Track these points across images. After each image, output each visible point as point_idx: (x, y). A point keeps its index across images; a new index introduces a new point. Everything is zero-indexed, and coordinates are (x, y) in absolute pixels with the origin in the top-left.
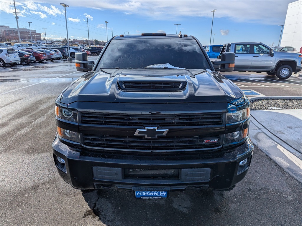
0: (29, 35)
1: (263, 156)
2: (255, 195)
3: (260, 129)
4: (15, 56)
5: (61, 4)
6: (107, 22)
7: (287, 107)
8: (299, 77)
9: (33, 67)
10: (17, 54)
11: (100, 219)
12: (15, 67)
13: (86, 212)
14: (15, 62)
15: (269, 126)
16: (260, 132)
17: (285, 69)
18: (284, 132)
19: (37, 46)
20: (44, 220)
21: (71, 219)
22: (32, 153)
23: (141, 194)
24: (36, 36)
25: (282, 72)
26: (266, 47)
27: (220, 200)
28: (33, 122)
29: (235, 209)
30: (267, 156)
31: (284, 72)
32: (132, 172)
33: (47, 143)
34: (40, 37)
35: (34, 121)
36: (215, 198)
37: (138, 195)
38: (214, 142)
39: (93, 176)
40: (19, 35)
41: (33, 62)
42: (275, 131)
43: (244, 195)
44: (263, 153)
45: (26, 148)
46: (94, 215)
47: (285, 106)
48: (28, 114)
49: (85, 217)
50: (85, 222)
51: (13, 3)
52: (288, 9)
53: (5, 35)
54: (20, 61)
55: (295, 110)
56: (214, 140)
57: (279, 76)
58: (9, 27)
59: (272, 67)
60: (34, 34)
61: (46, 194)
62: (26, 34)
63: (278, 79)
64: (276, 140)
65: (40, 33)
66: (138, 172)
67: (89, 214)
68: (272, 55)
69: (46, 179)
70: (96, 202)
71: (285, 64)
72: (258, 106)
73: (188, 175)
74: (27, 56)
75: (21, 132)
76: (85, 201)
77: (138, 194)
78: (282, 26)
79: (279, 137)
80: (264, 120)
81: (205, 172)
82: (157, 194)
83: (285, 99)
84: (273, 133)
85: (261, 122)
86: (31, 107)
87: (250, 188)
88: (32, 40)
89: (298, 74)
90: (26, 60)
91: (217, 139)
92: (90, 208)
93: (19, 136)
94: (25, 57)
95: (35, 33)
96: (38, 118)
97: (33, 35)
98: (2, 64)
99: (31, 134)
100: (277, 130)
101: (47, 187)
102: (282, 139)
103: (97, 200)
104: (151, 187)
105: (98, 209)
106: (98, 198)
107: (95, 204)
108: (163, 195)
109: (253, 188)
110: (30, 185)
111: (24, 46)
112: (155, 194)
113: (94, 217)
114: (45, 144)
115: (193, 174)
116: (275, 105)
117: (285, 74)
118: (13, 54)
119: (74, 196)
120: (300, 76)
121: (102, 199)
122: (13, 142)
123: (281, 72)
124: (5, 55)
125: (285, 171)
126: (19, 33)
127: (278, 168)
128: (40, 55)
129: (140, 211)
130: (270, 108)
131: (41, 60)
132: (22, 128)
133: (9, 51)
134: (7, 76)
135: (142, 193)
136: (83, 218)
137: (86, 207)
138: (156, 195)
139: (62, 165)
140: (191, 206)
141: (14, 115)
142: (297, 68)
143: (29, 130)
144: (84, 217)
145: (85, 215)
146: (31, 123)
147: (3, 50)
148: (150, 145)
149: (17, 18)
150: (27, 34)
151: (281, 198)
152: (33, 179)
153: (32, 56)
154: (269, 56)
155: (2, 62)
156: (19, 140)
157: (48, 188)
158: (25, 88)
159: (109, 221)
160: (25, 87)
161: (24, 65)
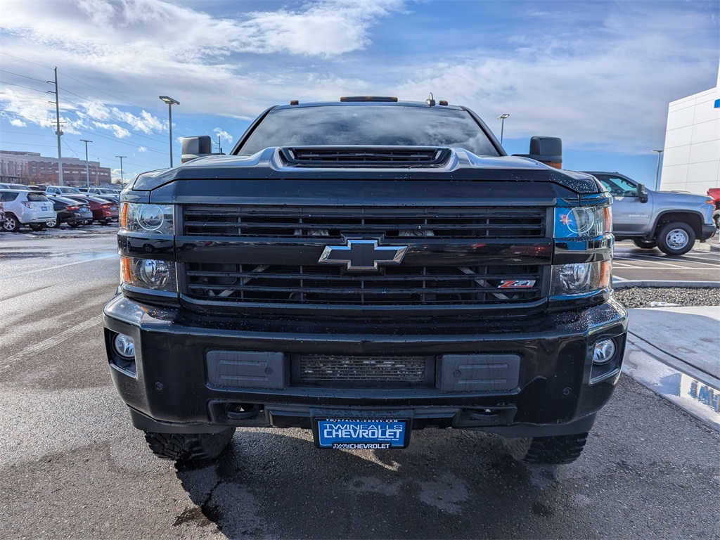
0: (82, 172)
1: (647, 396)
2: (640, 476)
3: (633, 343)
4: (44, 208)
5: (161, 98)
7: (693, 302)
8: (711, 251)
9: (85, 232)
10: (50, 204)
11: (220, 528)
12: (42, 233)
13: (184, 513)
14: (44, 220)
15: (654, 338)
16: (633, 350)
17: (677, 232)
18: (693, 349)
19: (99, 194)
20: (64, 531)
21: (140, 529)
22: (54, 388)
23: (334, 430)
24: (100, 175)
25: (672, 237)
26: (628, 182)
27: (547, 488)
28: (68, 328)
29: (588, 506)
30: (660, 396)
31: (675, 238)
32: (310, 373)
33: (96, 368)
34: (109, 176)
35: (71, 327)
36: (534, 483)
37: (326, 436)
38: (524, 286)
39: (206, 378)
40: (60, 172)
41: (87, 224)
42: (670, 347)
43: (610, 476)
44: (648, 391)
45: (43, 379)
46: (204, 518)
47: (688, 300)
48: (56, 314)
49: (180, 523)
50: (178, 535)
51: (55, 101)
52: (667, 132)
53: (27, 171)
54: (55, 219)
55: (713, 307)
56: (525, 282)
57: (664, 248)
58: (39, 155)
59: (646, 227)
60: (94, 171)
61: (79, 473)
62: (76, 170)
63: (664, 254)
64: (675, 365)
65: (109, 169)
66: (327, 374)
67: (192, 518)
68: (643, 199)
69: (84, 442)
70: (212, 490)
71: (678, 221)
72: (623, 300)
73: (459, 371)
74: (73, 208)
75: (37, 347)
76: (182, 489)
77: (325, 431)
78: (660, 152)
79: (684, 360)
80: (641, 327)
81: (506, 366)
82: (378, 434)
83: (687, 288)
84: (668, 352)
85: (635, 330)
86: (67, 302)
87: (623, 461)
88: (88, 182)
89: (709, 246)
90: (70, 217)
91: (534, 279)
92: (196, 504)
93: (29, 354)
94: (68, 210)
95: (99, 168)
96: (82, 321)
97: (93, 173)
98: (13, 226)
99: (60, 351)
100: (676, 346)
101: (84, 459)
102: (692, 363)
103: (215, 487)
104: (360, 408)
105: (217, 507)
106: (219, 483)
107: (210, 495)
108: (395, 438)
109: (631, 462)
110: (39, 453)
111: (69, 191)
112: (373, 434)
113: (203, 524)
114: (91, 370)
115: (472, 369)
116: (663, 298)
117: (679, 242)
118: (41, 204)
119: (155, 477)
120: (713, 249)
121: (230, 484)
122: (11, 366)
123: (669, 238)
124: (23, 205)
125: (710, 427)
126: (60, 167)
127: (690, 420)
128: (105, 207)
129: (332, 512)
130: (653, 304)
131: (104, 218)
132: (39, 341)
133: (32, 196)
134: (19, 248)
135: (337, 431)
136: (175, 525)
137: (185, 501)
138: (376, 436)
139: (127, 361)
140: (470, 499)
141: (23, 315)
142: (704, 229)
143: (55, 343)
144: (178, 524)
145: (180, 521)
146: (62, 330)
147: (18, 194)
148: (360, 292)
149: (59, 133)
150: (78, 170)
151: (709, 483)
152: (49, 440)
153: (84, 210)
154: (636, 201)
155: (12, 220)
156: (27, 362)
157: (88, 460)
158: (60, 268)
159: (244, 533)
160: (59, 266)
161: (63, 228)
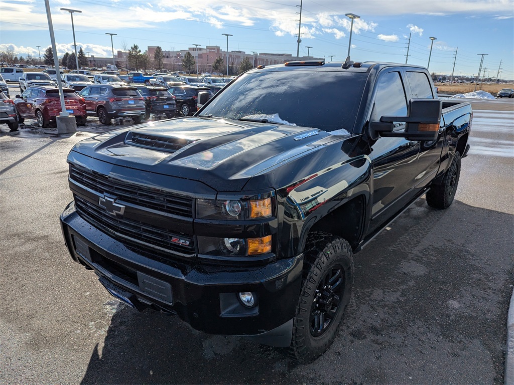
6: (435, 39)
39: (75, 247)
56: (184, 241)
73: (145, 282)
81: (165, 288)
115: (150, 283)
149: (299, 41)
